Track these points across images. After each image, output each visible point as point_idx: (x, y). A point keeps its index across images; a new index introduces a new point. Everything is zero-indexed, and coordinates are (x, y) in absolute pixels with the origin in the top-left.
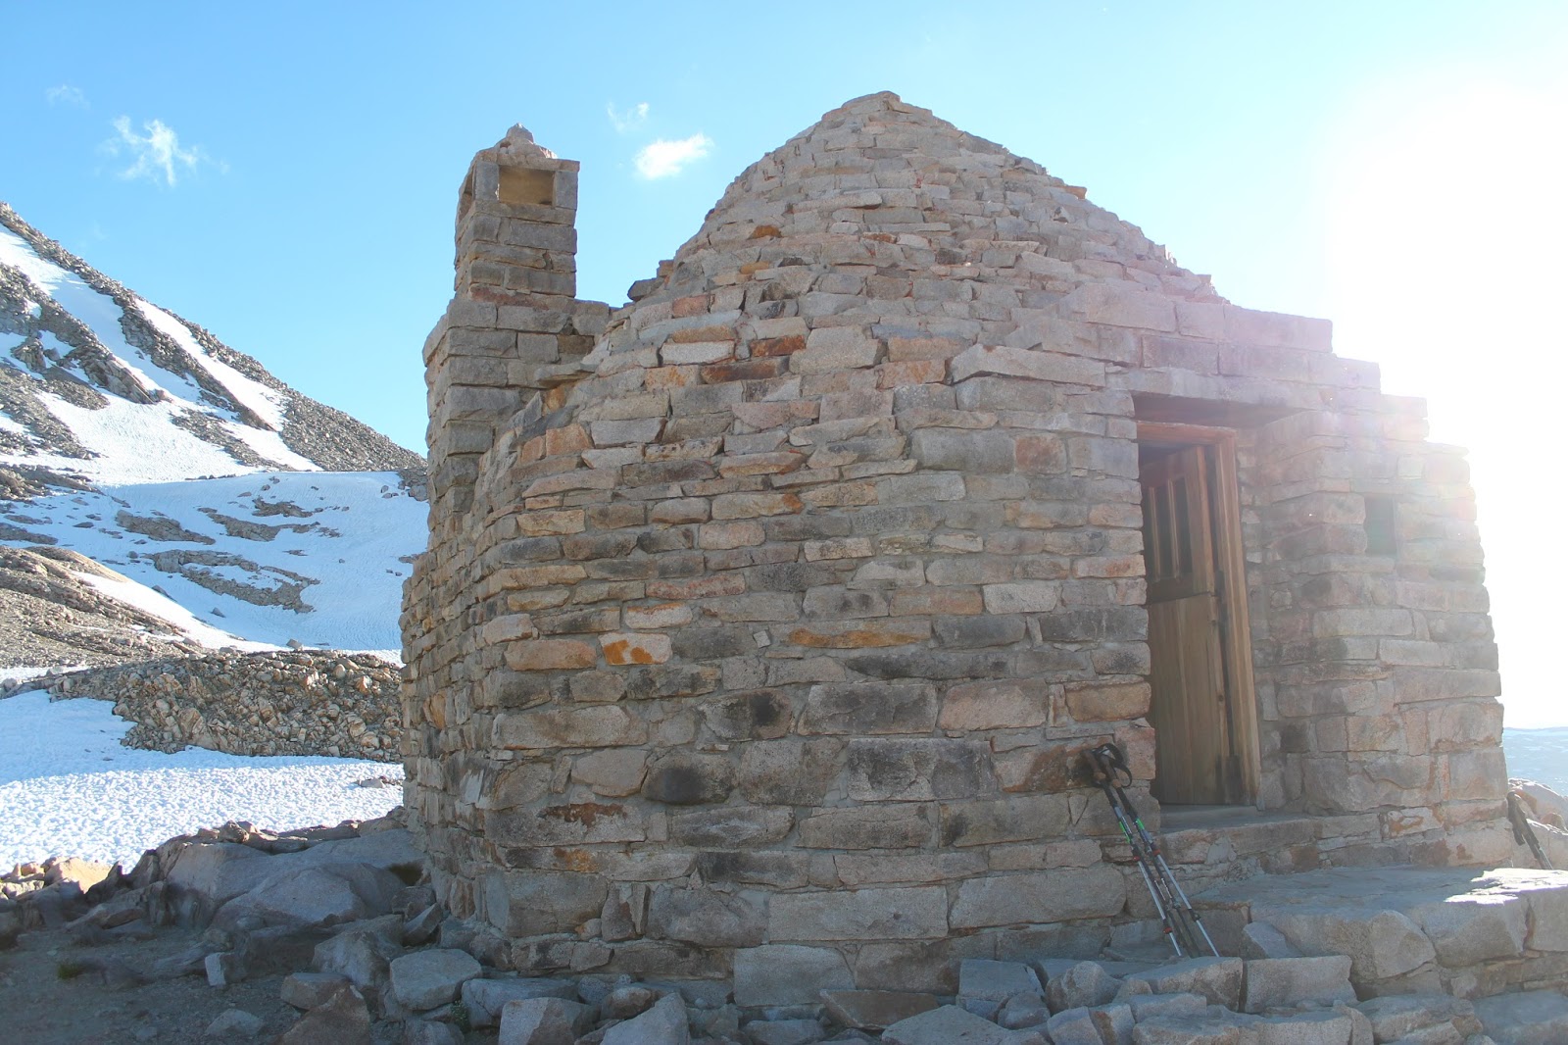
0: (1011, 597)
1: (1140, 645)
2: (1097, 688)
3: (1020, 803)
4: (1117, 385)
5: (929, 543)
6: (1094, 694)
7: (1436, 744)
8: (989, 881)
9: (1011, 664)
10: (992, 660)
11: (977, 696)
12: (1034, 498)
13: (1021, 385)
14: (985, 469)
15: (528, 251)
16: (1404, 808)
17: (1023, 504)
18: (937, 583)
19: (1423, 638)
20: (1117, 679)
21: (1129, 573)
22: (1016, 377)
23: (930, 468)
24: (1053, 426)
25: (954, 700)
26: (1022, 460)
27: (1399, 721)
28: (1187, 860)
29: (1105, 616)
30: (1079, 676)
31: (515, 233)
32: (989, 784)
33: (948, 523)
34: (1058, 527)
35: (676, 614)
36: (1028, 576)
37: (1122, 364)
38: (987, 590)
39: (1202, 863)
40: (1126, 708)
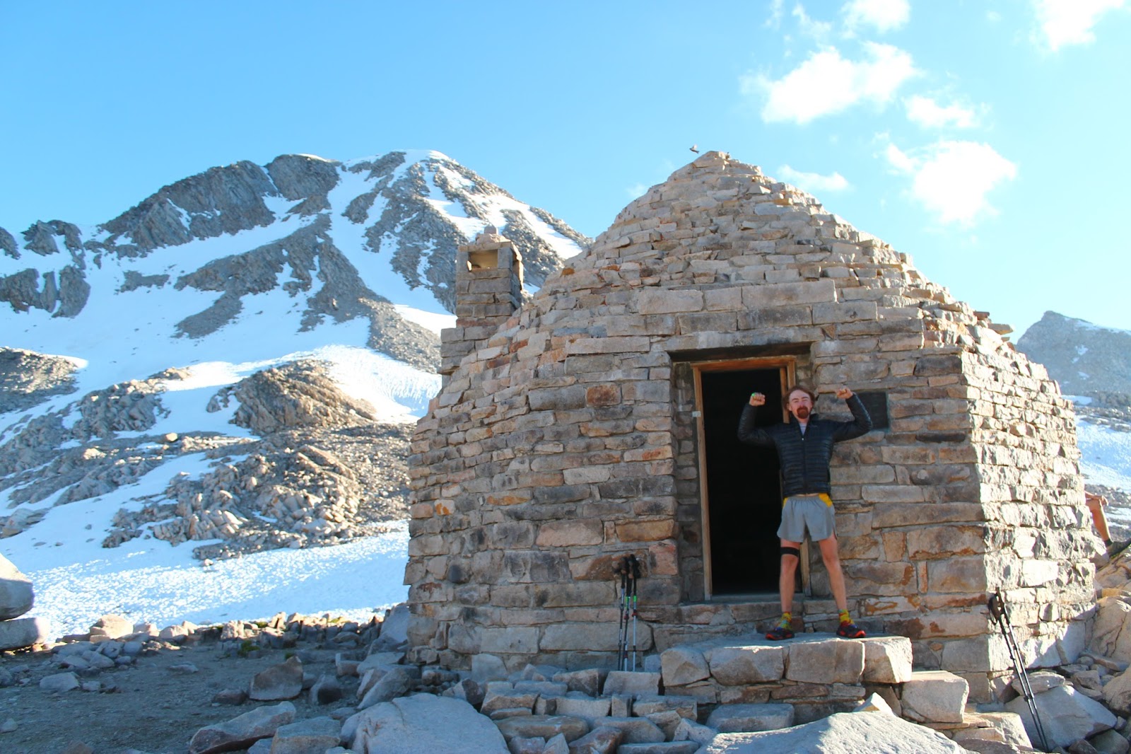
0: (580, 476)
1: (666, 498)
2: (636, 523)
3: (583, 586)
4: (657, 349)
5: (533, 450)
6: (636, 527)
7: (914, 554)
8: (564, 626)
9: (579, 511)
10: (566, 509)
11: (557, 529)
12: (597, 419)
13: (592, 358)
14: (568, 407)
15: (484, 295)
16: (882, 596)
17: (590, 425)
18: (536, 470)
19: (905, 483)
20: (651, 518)
21: (660, 457)
22: (590, 354)
23: (536, 410)
24: (612, 379)
25: (544, 531)
26: (591, 400)
27: (880, 540)
28: (696, 622)
29: (642, 482)
30: (624, 517)
31: (477, 287)
32: (564, 576)
33: (545, 438)
34: (612, 435)
35: (455, 490)
36: (591, 463)
37: (664, 336)
38: (565, 472)
39: (708, 624)
40: (656, 533)
